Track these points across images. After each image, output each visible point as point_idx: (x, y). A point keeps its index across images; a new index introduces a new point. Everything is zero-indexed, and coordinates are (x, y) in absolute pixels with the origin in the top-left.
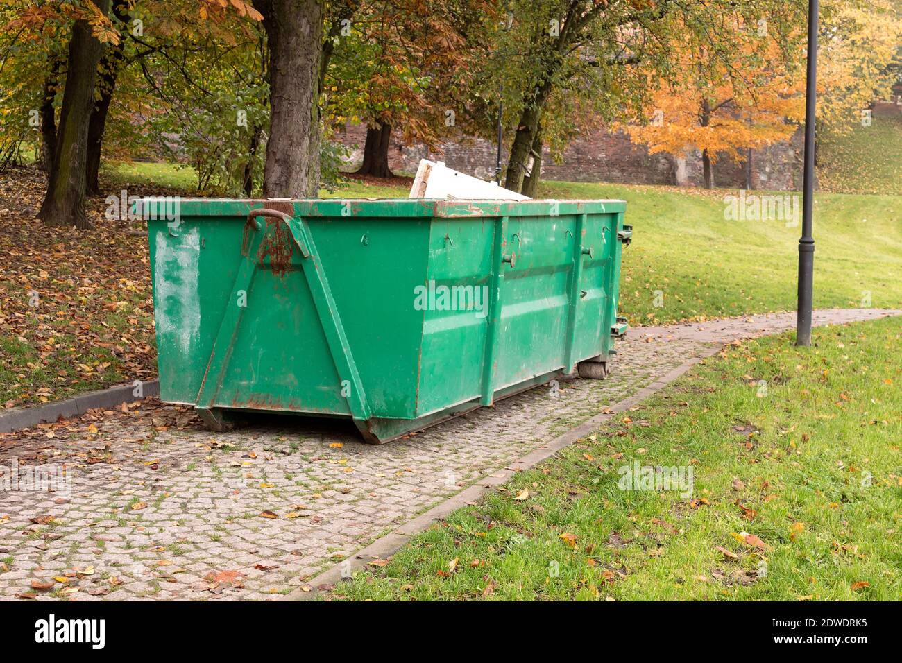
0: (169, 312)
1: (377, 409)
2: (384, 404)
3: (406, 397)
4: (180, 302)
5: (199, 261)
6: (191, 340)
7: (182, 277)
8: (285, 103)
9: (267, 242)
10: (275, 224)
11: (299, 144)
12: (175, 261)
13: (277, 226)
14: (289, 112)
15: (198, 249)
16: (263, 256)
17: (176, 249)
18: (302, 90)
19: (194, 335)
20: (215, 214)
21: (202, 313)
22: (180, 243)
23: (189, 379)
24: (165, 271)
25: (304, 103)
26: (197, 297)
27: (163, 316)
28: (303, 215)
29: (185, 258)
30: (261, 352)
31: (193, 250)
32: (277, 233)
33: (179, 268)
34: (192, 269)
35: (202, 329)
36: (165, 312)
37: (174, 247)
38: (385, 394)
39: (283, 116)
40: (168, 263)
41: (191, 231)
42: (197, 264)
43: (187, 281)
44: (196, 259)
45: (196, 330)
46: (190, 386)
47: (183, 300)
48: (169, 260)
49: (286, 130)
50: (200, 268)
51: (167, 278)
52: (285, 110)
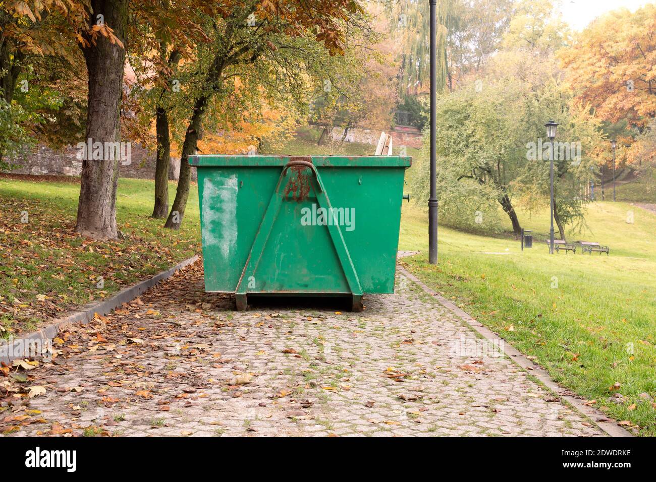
0: (213, 231)
1: (366, 288)
2: (372, 285)
3: (388, 280)
4: (222, 224)
5: (237, 196)
6: (230, 250)
7: (224, 207)
8: (102, 105)
9: (291, 183)
10: (297, 171)
11: (111, 133)
12: (218, 197)
13: (299, 172)
14: (105, 111)
15: (237, 189)
16: (288, 193)
17: (219, 189)
18: (114, 97)
19: (232, 245)
20: (253, 165)
21: (238, 231)
22: (223, 184)
23: (228, 275)
24: (211, 204)
25: (115, 105)
26: (235, 220)
27: (208, 233)
28: (318, 165)
29: (226, 194)
30: (282, 255)
31: (232, 189)
32: (299, 177)
33: (221, 201)
34: (232, 202)
35: (238, 242)
36: (210, 231)
37: (218, 187)
38: (373, 279)
39: (100, 114)
40: (213, 198)
41: (231, 176)
42: (236, 199)
43: (228, 210)
44: (235, 195)
45: (234, 242)
46: (229, 280)
47: (224, 223)
48: (213, 196)
49: (102, 123)
50: (238, 201)
51: (212, 208)
52: (102, 109)
